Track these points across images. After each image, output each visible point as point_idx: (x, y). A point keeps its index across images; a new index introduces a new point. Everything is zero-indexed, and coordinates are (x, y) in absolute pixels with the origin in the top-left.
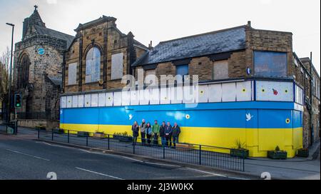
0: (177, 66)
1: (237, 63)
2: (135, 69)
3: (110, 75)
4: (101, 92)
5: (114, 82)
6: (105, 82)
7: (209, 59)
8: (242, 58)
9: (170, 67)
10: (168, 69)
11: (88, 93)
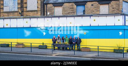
0: (77, 5)
1: (114, 7)
2: (47, 5)
3: (26, 7)
4: (19, 18)
5: (30, 12)
6: (22, 12)
7: (98, 3)
8: (117, 4)
9: (72, 5)
10: (71, 7)
11: (7, 18)
